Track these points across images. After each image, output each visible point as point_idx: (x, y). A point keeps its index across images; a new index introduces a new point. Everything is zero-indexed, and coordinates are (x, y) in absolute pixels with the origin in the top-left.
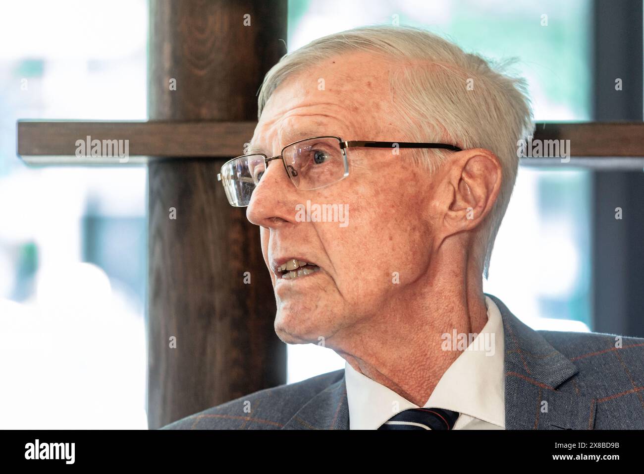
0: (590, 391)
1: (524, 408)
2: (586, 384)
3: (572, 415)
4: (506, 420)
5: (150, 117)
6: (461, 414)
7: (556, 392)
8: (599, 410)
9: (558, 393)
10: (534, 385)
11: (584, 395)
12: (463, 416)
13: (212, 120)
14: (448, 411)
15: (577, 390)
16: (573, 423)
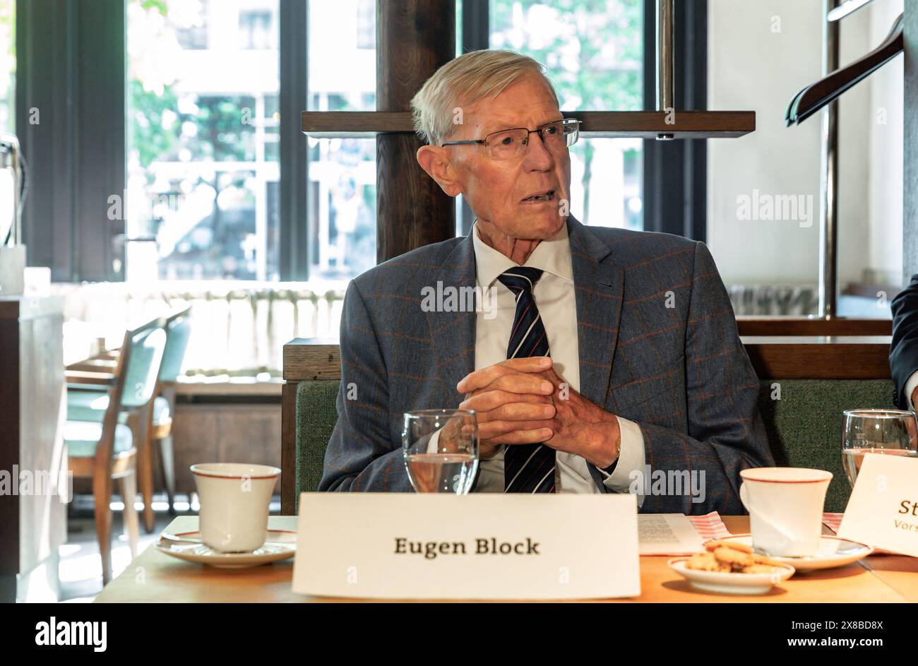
0: (619, 263)
1: (584, 274)
2: (617, 260)
3: (611, 277)
4: (574, 280)
6: (545, 271)
7: (600, 264)
8: (626, 275)
9: (602, 265)
10: (588, 259)
11: (616, 266)
15: (612, 263)
16: (612, 282)
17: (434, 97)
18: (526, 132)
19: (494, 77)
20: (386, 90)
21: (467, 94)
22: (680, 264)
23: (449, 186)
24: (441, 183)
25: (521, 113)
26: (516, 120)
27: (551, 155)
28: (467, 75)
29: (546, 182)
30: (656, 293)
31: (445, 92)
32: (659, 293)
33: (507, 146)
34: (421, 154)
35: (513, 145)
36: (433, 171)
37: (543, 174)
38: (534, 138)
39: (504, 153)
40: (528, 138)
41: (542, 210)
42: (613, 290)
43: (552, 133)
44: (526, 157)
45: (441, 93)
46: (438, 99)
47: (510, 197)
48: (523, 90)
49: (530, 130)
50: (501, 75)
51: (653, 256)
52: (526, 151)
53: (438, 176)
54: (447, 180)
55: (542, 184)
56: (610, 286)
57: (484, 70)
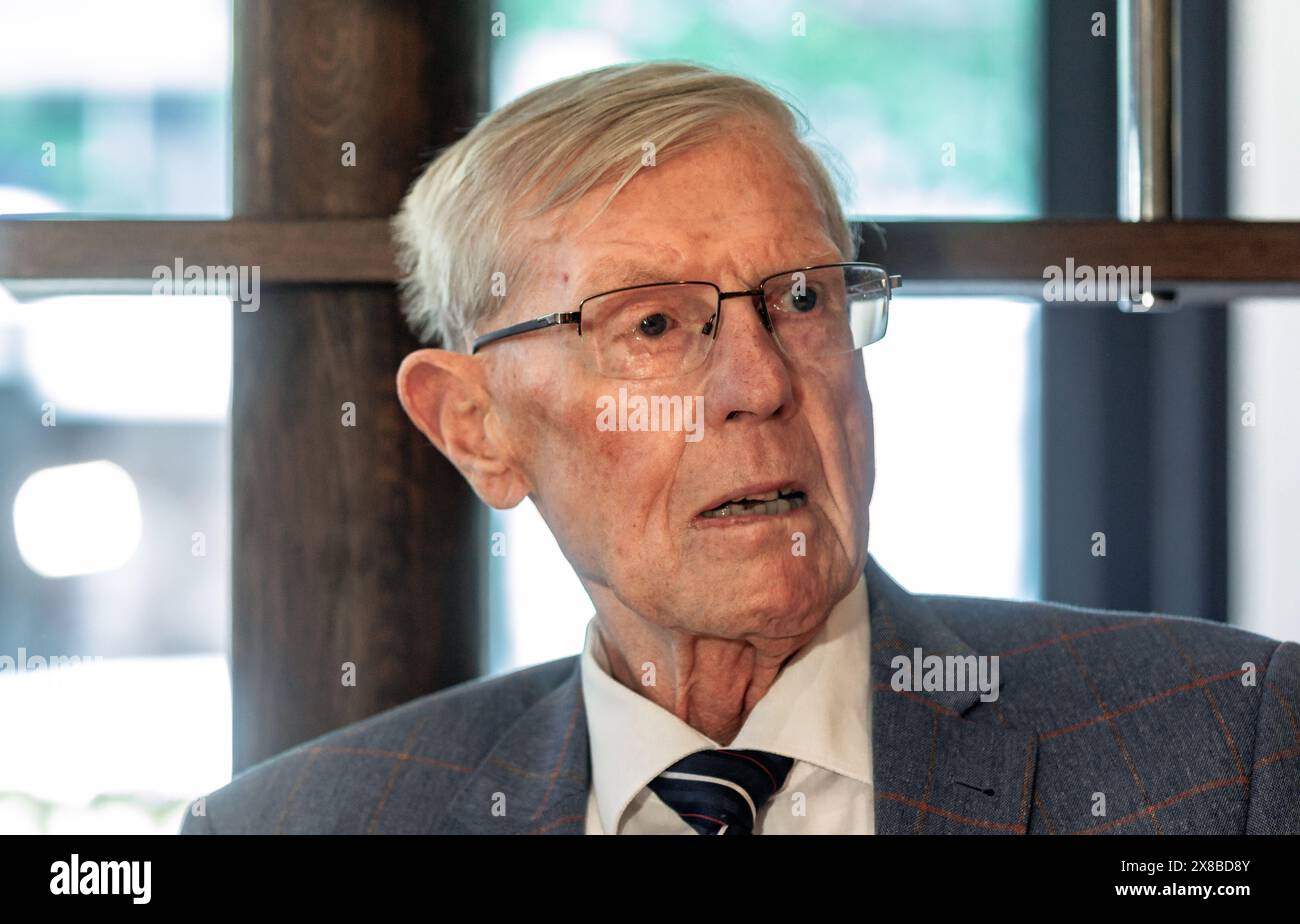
0: (1024, 719)
1: (908, 751)
2: (1017, 707)
3: (993, 764)
4: (875, 772)
5: (235, 211)
6: (799, 761)
7: (964, 721)
8: (1042, 755)
9: (969, 724)
10: (924, 707)
11: (1013, 727)
12: (801, 764)
13: (345, 216)
14: (775, 755)
15: (1001, 717)
16: (996, 780)
17: (448, 197)
18: (712, 297)
19: (621, 129)
20: (264, 149)
21: (542, 179)
22: (1212, 715)
23: (491, 475)
24: (469, 468)
25: (700, 238)
26: (684, 258)
27: (788, 368)
28: (544, 123)
29: (773, 454)
30: (1133, 808)
31: (478, 179)
32: (1142, 811)
33: (653, 345)
34: (411, 376)
35: (672, 339)
36: (447, 432)
37: (763, 428)
38: (739, 314)
39: (644, 360)
40: (718, 315)
41: (761, 547)
42: (997, 805)
43: (804, 309)
44: (711, 373)
45: (467, 181)
46: (457, 202)
47: (661, 503)
48: (714, 169)
49: (727, 288)
50: (647, 121)
51: (1133, 692)
52: (711, 354)
53: (462, 446)
54: (485, 458)
55: (760, 460)
56: (990, 792)
57: (596, 109)
